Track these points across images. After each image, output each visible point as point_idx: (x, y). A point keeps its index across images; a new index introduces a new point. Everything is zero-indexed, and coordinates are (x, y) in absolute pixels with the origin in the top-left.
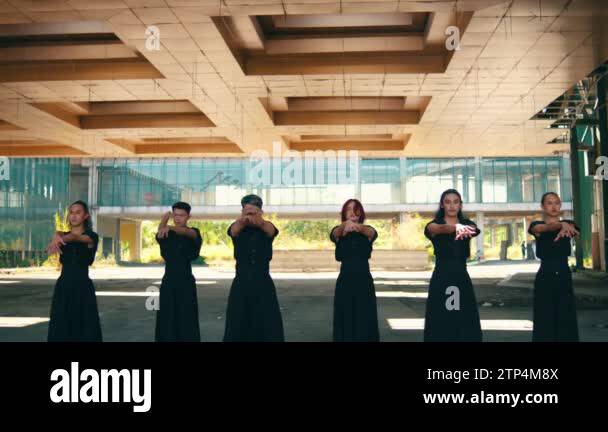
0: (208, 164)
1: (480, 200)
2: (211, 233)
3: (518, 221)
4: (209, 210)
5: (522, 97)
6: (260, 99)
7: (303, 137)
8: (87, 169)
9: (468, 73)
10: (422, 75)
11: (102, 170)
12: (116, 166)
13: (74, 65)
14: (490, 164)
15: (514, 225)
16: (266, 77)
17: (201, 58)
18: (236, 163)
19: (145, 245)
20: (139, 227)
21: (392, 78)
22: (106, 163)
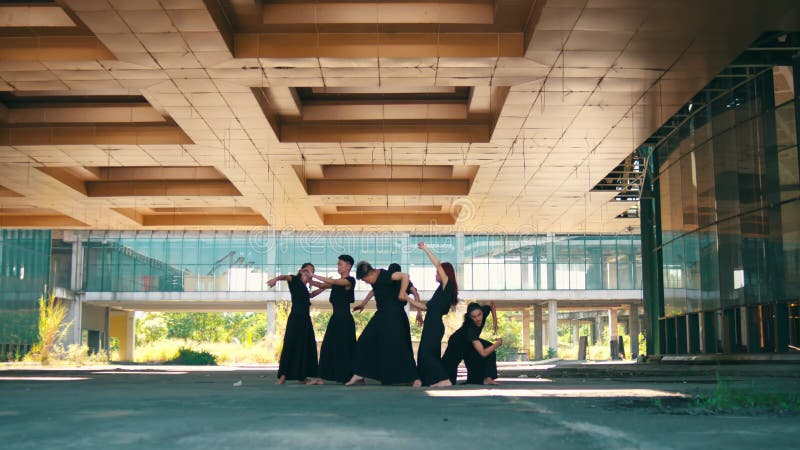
0: (222, 239)
1: (552, 287)
2: (220, 329)
3: (604, 315)
4: (222, 297)
5: (576, 167)
6: (294, 166)
7: (339, 208)
8: (70, 245)
9: (515, 142)
10: (466, 145)
11: (89, 246)
12: (105, 242)
13: (95, 128)
14: (566, 243)
15: (598, 320)
16: (301, 145)
17: (235, 124)
18: (256, 239)
19: (138, 344)
20: (132, 319)
21: (434, 147)
22: (94, 238)
